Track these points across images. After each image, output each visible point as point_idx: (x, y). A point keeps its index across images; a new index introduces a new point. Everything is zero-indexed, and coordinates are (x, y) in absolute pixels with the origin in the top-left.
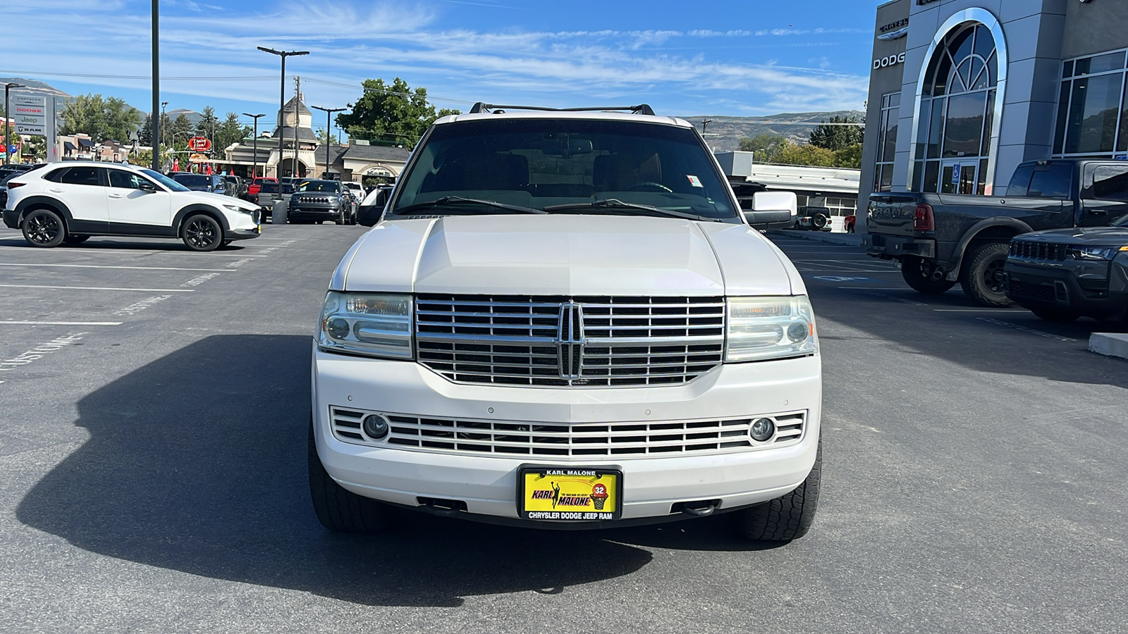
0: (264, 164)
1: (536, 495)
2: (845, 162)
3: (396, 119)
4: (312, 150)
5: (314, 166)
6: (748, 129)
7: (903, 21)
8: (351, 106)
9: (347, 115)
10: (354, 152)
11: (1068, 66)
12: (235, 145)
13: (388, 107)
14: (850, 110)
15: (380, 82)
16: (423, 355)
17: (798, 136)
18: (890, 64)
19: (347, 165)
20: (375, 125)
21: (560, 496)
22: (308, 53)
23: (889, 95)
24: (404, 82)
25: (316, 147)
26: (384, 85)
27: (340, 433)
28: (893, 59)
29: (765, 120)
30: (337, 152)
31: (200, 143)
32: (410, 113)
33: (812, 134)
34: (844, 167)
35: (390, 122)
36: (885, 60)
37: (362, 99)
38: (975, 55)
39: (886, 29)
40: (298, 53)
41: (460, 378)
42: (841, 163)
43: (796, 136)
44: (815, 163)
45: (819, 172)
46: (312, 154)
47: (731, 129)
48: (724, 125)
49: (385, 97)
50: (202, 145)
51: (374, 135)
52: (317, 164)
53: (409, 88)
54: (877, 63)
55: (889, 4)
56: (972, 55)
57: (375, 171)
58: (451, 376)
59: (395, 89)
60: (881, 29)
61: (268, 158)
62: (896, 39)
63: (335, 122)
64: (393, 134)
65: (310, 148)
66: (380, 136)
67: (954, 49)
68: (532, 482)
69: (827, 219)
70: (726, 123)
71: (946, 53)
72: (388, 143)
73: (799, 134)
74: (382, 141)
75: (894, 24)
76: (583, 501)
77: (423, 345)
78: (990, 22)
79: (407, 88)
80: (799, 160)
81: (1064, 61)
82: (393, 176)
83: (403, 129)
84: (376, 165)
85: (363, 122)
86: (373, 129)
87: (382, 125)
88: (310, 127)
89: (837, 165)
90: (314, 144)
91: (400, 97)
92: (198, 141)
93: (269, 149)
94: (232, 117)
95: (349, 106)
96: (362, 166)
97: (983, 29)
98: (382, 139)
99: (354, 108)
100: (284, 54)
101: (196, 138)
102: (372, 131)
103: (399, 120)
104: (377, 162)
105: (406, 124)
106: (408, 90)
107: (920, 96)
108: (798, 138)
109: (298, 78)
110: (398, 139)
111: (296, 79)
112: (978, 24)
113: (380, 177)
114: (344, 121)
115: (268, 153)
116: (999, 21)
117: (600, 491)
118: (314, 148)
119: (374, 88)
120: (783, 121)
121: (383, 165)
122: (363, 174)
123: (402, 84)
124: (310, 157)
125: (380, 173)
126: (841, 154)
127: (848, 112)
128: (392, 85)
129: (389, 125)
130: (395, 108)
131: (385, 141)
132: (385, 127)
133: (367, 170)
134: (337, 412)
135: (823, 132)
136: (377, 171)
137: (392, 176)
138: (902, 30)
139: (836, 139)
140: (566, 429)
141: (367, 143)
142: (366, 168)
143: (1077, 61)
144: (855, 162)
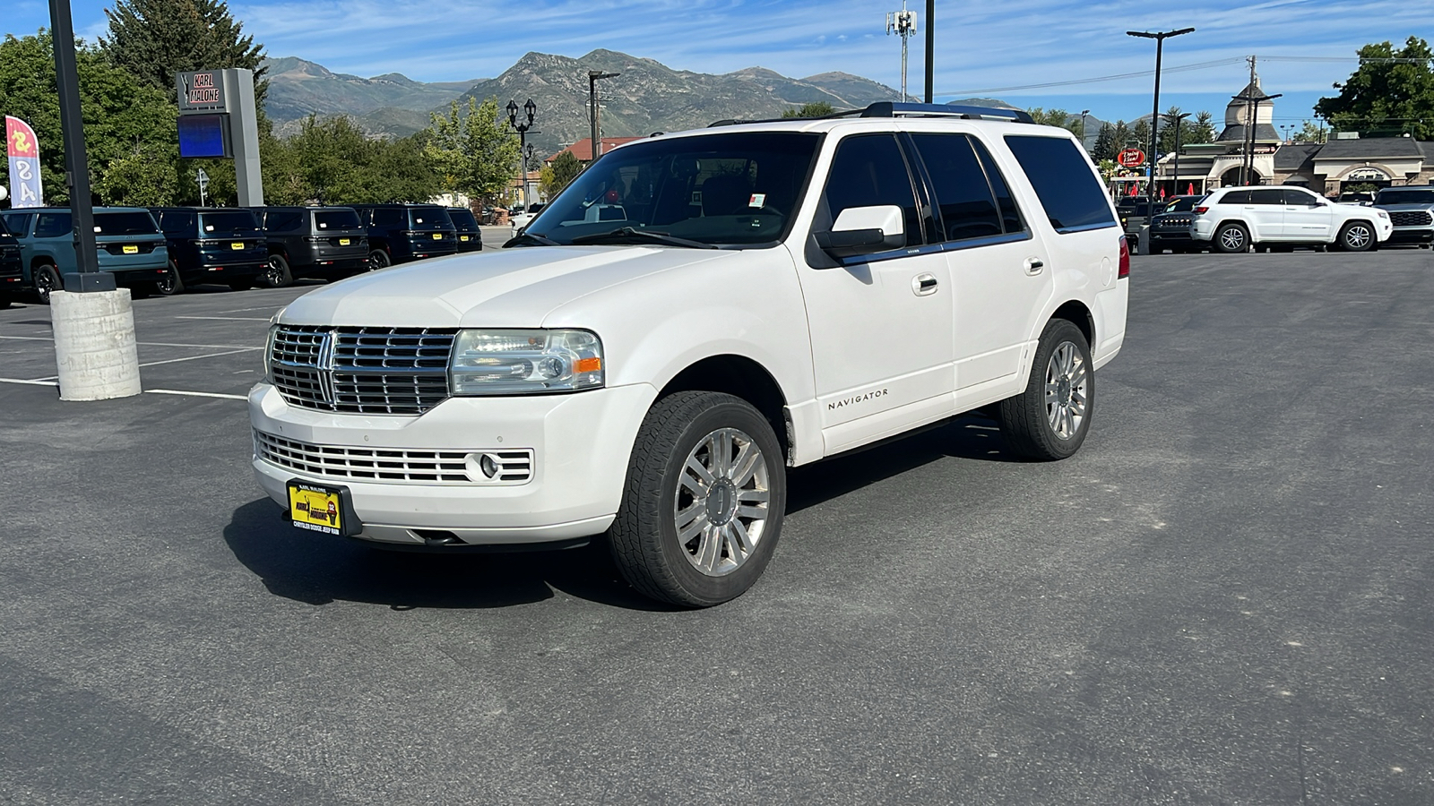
0: (1204, 177)
3: (1405, 96)
4: (1270, 152)
5: (1273, 174)
8: (1339, 86)
9: (1332, 99)
10: (1331, 151)
12: (1172, 155)
13: (1394, 81)
15: (1387, 46)
19: (1318, 170)
20: (1372, 108)
22: (1192, 30)
24: (1422, 41)
25: (1276, 148)
26: (1392, 50)
30: (1307, 153)
31: (1132, 157)
32: (1429, 86)
35: (1397, 102)
37: (1356, 74)
40: (1179, 32)
46: (1270, 159)
49: (1391, 66)
50: (1134, 159)
51: (1368, 124)
52: (1275, 172)
53: (1430, 49)
57: (1360, 174)
59: (1407, 53)
61: (1210, 169)
63: (1315, 111)
64: (1399, 118)
65: (1268, 150)
66: (1378, 124)
72: (1390, 133)
74: (1382, 130)
76: (323, 516)
79: (1426, 49)
82: (1388, 179)
83: (1415, 109)
84: (1364, 165)
85: (1354, 107)
86: (1369, 114)
87: (1384, 107)
88: (1270, 122)
90: (1274, 145)
91: (1414, 65)
92: (1129, 154)
93: (1212, 157)
94: (1203, 118)
95: (1336, 85)
96: (1342, 168)
98: (1382, 128)
99: (1344, 87)
100: (1160, 36)
101: (1127, 151)
102: (1367, 117)
103: (1410, 97)
104: (1365, 161)
105: (1422, 101)
106: (1428, 51)
109: (1254, 58)
110: (1406, 125)
111: (1251, 59)
113: (1368, 182)
114: (1326, 107)
115: (1212, 162)
118: (1273, 149)
119: (1374, 56)
121: (1374, 164)
122: (1342, 179)
123: (1419, 44)
124: (1267, 162)
125: (1368, 176)
128: (1403, 47)
129: (1394, 106)
130: (1404, 81)
131: (1387, 130)
132: (1388, 110)
133: (1348, 174)
136: (1364, 174)
137: (1386, 178)
141: (1355, 135)
142: (1347, 170)
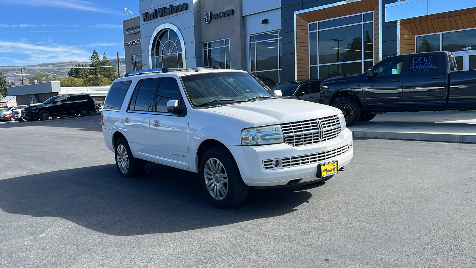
1: (324, 171)
2: (89, 83)
6: (27, 71)
7: (136, 27)
11: (205, 45)
14: (74, 61)
16: (286, 141)
17: (52, 73)
18: (133, 44)
21: (327, 170)
23: (134, 56)
27: (266, 168)
28: (134, 42)
29: (34, 67)
33: (68, 72)
34: (89, 85)
36: (131, 42)
38: (170, 41)
39: (129, 30)
41: (296, 145)
42: (87, 84)
43: (51, 74)
44: (75, 84)
45: (76, 88)
47: (17, 71)
48: (13, 70)
54: (127, 43)
55: (127, 20)
56: (169, 41)
58: (293, 145)
60: (126, 30)
62: (134, 34)
67: (160, 38)
68: (323, 168)
69: (100, 107)
70: (14, 69)
71: (158, 40)
73: (52, 72)
75: (132, 28)
76: (331, 170)
77: (286, 138)
78: (175, 29)
80: (67, 84)
81: (203, 43)
89: (86, 85)
97: (172, 31)
107: (151, 56)
108: (52, 74)
112: (169, 29)
116: (178, 28)
117: (334, 167)
120: (43, 67)
126: (86, 80)
127: (73, 62)
134: (265, 162)
135: (73, 71)
138: (137, 31)
139: (80, 74)
140: (324, 153)
143: (208, 43)
144: (93, 83)
